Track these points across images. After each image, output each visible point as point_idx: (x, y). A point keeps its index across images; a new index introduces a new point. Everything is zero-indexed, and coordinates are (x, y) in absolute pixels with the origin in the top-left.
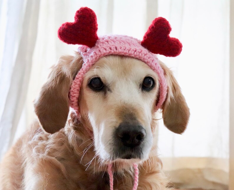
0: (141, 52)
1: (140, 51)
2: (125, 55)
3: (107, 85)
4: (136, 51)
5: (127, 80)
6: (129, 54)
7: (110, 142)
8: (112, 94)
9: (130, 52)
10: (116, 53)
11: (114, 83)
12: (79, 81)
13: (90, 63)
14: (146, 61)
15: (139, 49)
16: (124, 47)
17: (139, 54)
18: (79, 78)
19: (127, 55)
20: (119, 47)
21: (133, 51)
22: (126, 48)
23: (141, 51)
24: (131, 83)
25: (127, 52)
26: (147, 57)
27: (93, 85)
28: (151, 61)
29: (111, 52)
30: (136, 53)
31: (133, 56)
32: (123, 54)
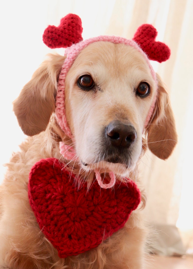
3: (98, 84)
7: (96, 141)
8: (103, 93)
11: (106, 82)
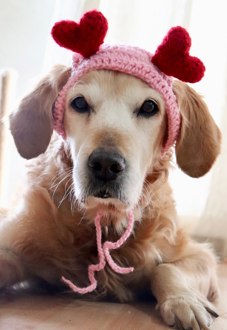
0: (141, 69)
1: (141, 67)
2: (119, 71)
3: (91, 106)
4: (135, 66)
5: (117, 100)
6: (125, 71)
8: (96, 116)
9: (126, 67)
10: (109, 68)
11: (100, 103)
12: (62, 99)
13: (76, 77)
14: (148, 81)
15: (140, 65)
16: (120, 60)
17: (138, 71)
18: (62, 96)
19: (123, 71)
20: (113, 59)
21: (131, 67)
22: (122, 62)
23: (143, 67)
24: (123, 104)
25: (123, 67)
26: (149, 76)
27: (78, 105)
28: (156, 82)
29: (102, 66)
30: (134, 69)
31: (130, 73)
32: (117, 69)
